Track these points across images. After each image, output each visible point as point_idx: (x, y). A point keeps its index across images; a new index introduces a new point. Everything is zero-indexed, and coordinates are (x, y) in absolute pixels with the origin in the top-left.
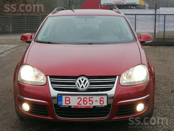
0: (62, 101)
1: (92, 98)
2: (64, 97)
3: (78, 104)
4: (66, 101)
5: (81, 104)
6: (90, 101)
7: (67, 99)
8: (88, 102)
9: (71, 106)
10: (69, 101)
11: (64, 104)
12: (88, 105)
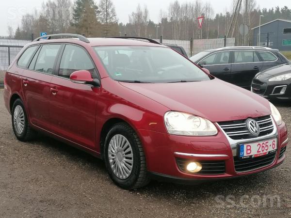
0: (243, 151)
1: (267, 142)
2: (245, 146)
3: (258, 152)
4: (247, 150)
5: (260, 152)
6: (266, 146)
7: (249, 148)
8: (265, 148)
9: (252, 156)
10: (250, 149)
11: (245, 155)
12: (265, 151)
